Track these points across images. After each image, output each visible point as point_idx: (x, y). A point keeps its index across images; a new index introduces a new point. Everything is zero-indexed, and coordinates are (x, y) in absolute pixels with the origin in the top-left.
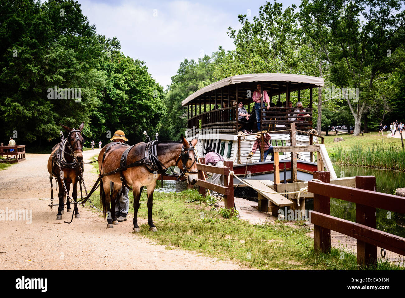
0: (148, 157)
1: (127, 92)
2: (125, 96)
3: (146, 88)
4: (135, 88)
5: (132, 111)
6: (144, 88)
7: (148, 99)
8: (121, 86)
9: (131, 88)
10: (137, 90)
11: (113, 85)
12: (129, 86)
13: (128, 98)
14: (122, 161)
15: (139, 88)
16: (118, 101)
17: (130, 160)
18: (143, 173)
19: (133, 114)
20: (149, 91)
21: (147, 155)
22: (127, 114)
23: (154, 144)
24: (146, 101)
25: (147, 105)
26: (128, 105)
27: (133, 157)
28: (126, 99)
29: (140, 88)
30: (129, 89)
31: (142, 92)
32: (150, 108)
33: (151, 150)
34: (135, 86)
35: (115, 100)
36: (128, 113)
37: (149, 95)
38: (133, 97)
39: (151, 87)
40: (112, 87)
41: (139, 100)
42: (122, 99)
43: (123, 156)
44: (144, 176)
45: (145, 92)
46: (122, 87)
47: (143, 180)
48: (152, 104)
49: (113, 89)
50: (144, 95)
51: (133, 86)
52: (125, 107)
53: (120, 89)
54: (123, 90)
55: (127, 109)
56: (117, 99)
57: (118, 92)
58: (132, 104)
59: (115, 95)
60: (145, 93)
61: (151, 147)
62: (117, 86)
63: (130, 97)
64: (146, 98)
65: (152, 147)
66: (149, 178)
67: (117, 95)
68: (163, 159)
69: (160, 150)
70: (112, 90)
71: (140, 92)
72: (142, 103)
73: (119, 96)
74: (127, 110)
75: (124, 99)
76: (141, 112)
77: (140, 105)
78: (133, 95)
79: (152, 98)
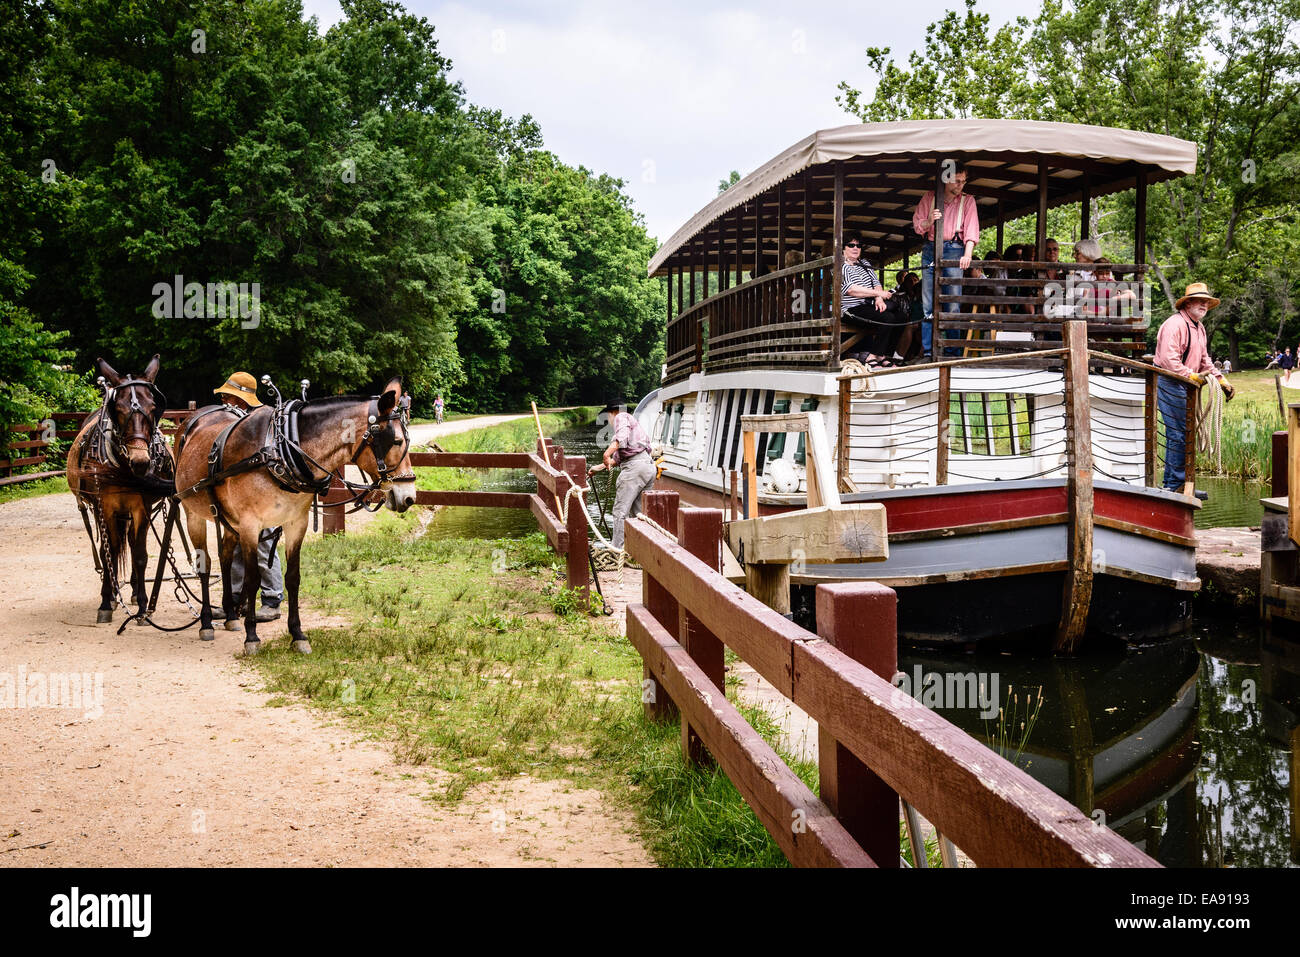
0: (274, 445)
1: (567, 264)
2: (563, 275)
3: (619, 252)
4: (589, 252)
5: (582, 314)
6: (615, 253)
7: (624, 282)
8: (550, 248)
9: (579, 251)
10: (595, 257)
11: (530, 245)
12: (573, 246)
13: (569, 279)
14: (211, 458)
15: (599, 252)
16: (543, 289)
17: (231, 456)
18: (259, 492)
19: (584, 323)
20: (626, 261)
21: (269, 442)
22: (569, 322)
23: (291, 411)
24: (619, 288)
25: (620, 299)
26: (570, 299)
27: (238, 448)
28: (566, 283)
29: (603, 253)
30: (572, 254)
31: (609, 264)
32: (631, 307)
33: (283, 428)
34: (589, 246)
35: (536, 284)
36: (570, 319)
37: (627, 271)
38: (585, 278)
39: (634, 248)
40: (528, 251)
41: (600, 285)
42: (553, 282)
43: (215, 445)
44: (264, 500)
45: (616, 262)
46: (554, 249)
47: (261, 511)
48: (636, 297)
49: (529, 255)
50: (613, 272)
51: (584, 246)
52: (562, 303)
53: (549, 256)
54: (555, 258)
55: (569, 308)
56: (540, 281)
57: (543, 263)
58: (581, 297)
59: (534, 271)
60: (616, 267)
61: (282, 419)
62: (539, 247)
63: (576, 278)
64: (619, 278)
65: (286, 417)
66: (278, 505)
67: (541, 271)
68: (316, 449)
69: (308, 426)
70: (526, 257)
71: (601, 262)
72: (609, 294)
73: (546, 275)
74: (567, 312)
75: (560, 282)
76: (606, 317)
77: (604, 299)
78: (583, 271)
79: (635, 279)
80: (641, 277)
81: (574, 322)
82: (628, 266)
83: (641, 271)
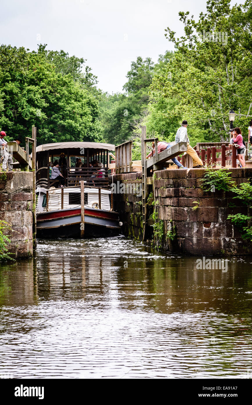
1: (44, 110)
2: (42, 115)
3: (70, 104)
4: (55, 103)
5: (52, 134)
6: (68, 104)
7: (73, 118)
8: (36, 102)
9: (50, 103)
10: (58, 106)
11: (27, 101)
12: (48, 101)
13: (46, 117)
15: (60, 104)
16: (32, 122)
19: (54, 138)
20: (74, 108)
22: (46, 138)
24: (70, 121)
25: (71, 126)
26: (47, 126)
28: (44, 119)
29: (62, 104)
30: (46, 105)
31: (65, 109)
32: (76, 130)
34: (55, 101)
35: (30, 120)
36: (46, 136)
37: (74, 113)
38: (54, 116)
39: (79, 101)
40: (25, 104)
41: (61, 120)
42: (37, 118)
45: (69, 109)
46: (38, 103)
48: (78, 125)
49: (26, 106)
50: (67, 113)
51: (53, 101)
52: (43, 128)
53: (36, 106)
54: (39, 108)
55: (46, 131)
56: (31, 118)
57: (32, 109)
58: (52, 125)
59: (28, 113)
60: (69, 111)
62: (31, 102)
63: (49, 116)
64: (70, 116)
67: (32, 113)
70: (25, 107)
71: (60, 109)
72: (65, 124)
73: (35, 115)
74: (45, 133)
75: (41, 119)
76: (64, 135)
77: (63, 126)
78: (53, 113)
79: (78, 116)
80: (81, 115)
81: (48, 138)
82: (74, 110)
83: (81, 112)
